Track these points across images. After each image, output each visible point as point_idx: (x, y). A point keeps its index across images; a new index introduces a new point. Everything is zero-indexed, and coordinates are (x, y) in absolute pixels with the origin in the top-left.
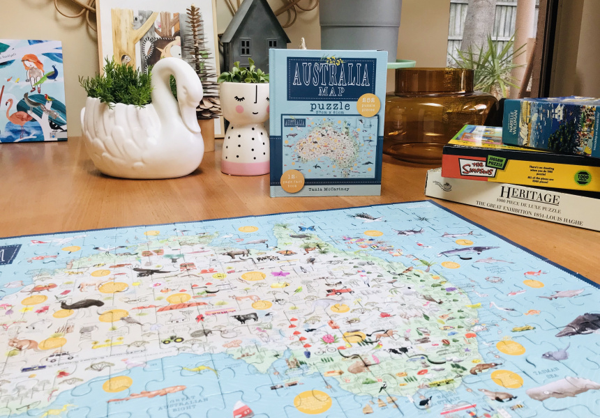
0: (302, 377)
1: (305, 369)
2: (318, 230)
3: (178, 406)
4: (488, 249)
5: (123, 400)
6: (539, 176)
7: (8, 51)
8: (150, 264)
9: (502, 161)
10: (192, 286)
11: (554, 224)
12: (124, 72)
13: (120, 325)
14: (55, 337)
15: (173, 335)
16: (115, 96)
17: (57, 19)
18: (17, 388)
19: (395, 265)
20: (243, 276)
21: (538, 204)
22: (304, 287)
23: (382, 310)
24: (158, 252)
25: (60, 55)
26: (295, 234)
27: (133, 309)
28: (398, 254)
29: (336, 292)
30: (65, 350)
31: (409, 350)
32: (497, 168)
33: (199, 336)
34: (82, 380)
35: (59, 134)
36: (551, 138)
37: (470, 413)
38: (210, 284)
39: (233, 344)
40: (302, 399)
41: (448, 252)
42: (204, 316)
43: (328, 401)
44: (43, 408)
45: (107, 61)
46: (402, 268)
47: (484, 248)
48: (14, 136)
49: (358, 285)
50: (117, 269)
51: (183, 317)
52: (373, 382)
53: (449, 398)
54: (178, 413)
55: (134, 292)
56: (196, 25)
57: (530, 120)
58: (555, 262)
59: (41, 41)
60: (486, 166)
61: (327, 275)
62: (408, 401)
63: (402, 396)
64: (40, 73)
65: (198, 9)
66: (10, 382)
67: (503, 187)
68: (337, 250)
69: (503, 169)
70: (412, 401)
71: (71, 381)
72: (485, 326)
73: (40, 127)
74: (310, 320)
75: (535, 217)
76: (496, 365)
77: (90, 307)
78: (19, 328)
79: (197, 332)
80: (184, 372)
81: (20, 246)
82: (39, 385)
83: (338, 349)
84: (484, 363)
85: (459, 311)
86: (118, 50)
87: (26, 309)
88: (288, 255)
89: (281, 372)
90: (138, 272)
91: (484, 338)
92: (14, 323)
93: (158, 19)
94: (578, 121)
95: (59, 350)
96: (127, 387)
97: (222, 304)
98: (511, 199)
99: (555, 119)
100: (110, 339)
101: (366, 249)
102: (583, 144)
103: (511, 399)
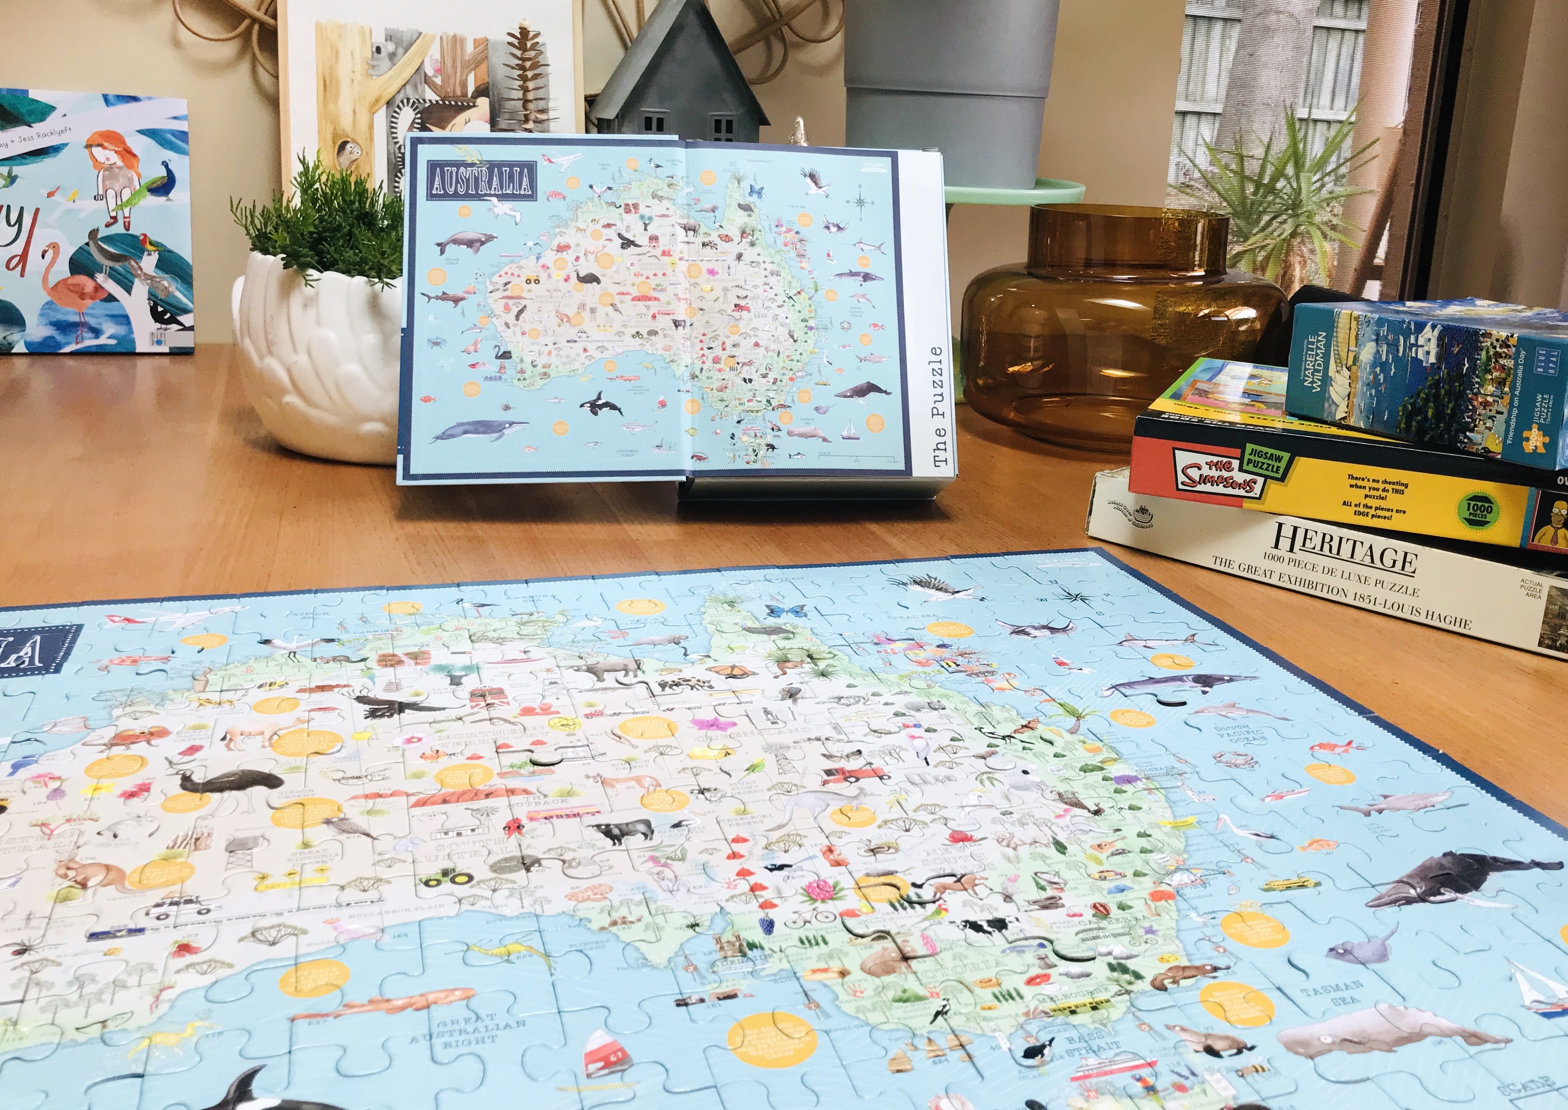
0: (750, 980)
1: (759, 962)
2: (813, 614)
3: (456, 1037)
4: (1231, 680)
5: (327, 1015)
6: (1369, 501)
7: (52, 122)
8: (395, 686)
9: (1279, 459)
10: (498, 748)
11: (1401, 623)
12: (345, 191)
13: (322, 835)
14: (165, 859)
15: (449, 865)
16: (320, 254)
17: (177, 43)
18: (77, 979)
19: (996, 712)
20: (622, 727)
21: (1364, 571)
22: (770, 761)
23: (954, 825)
24: (415, 657)
25: (183, 136)
26: (757, 625)
27: (355, 798)
28: (1005, 684)
29: (847, 776)
30: (191, 891)
31: (1010, 926)
32: (1266, 477)
33: (511, 870)
34: (230, 966)
35: (174, 337)
36: (1405, 407)
37: (1140, 1079)
38: (542, 743)
39: (590, 893)
40: (748, 1032)
41: (1130, 685)
42: (524, 821)
43: (808, 1039)
44: (140, 1028)
45: (303, 162)
46: (1013, 721)
47: (1220, 679)
48: (59, 338)
49: (900, 758)
50: (317, 696)
51: (473, 822)
52: (919, 998)
53: (1094, 1045)
54: (453, 1052)
55: (355, 756)
56: (530, 74)
57: (1356, 359)
58: (1391, 720)
59: (135, 99)
60: (1241, 469)
61: (828, 732)
62: (998, 1047)
63: (983, 1035)
64: (130, 180)
65: (537, 35)
66: (59, 964)
67: (1280, 525)
68: (857, 670)
69: (1282, 479)
70: (1005, 1046)
71: (205, 967)
72: (1199, 873)
73: (126, 317)
74: (778, 842)
75: (1356, 603)
76: (1215, 969)
77: (250, 790)
78: (81, 833)
79: (506, 860)
80: (472, 957)
81: (80, 627)
82: (129, 974)
83: (841, 915)
84: (1188, 964)
85: (1140, 835)
86: (330, 129)
87: (96, 789)
88: (734, 677)
89: (702, 966)
90: (367, 707)
91: (1194, 903)
92: (68, 821)
93: (435, 52)
94: (1473, 369)
95: (175, 891)
96: (337, 986)
97: (569, 794)
98: (1298, 555)
99: (1416, 361)
100: (298, 869)
101: (928, 669)
102: (1481, 427)
103: (1239, 1052)
